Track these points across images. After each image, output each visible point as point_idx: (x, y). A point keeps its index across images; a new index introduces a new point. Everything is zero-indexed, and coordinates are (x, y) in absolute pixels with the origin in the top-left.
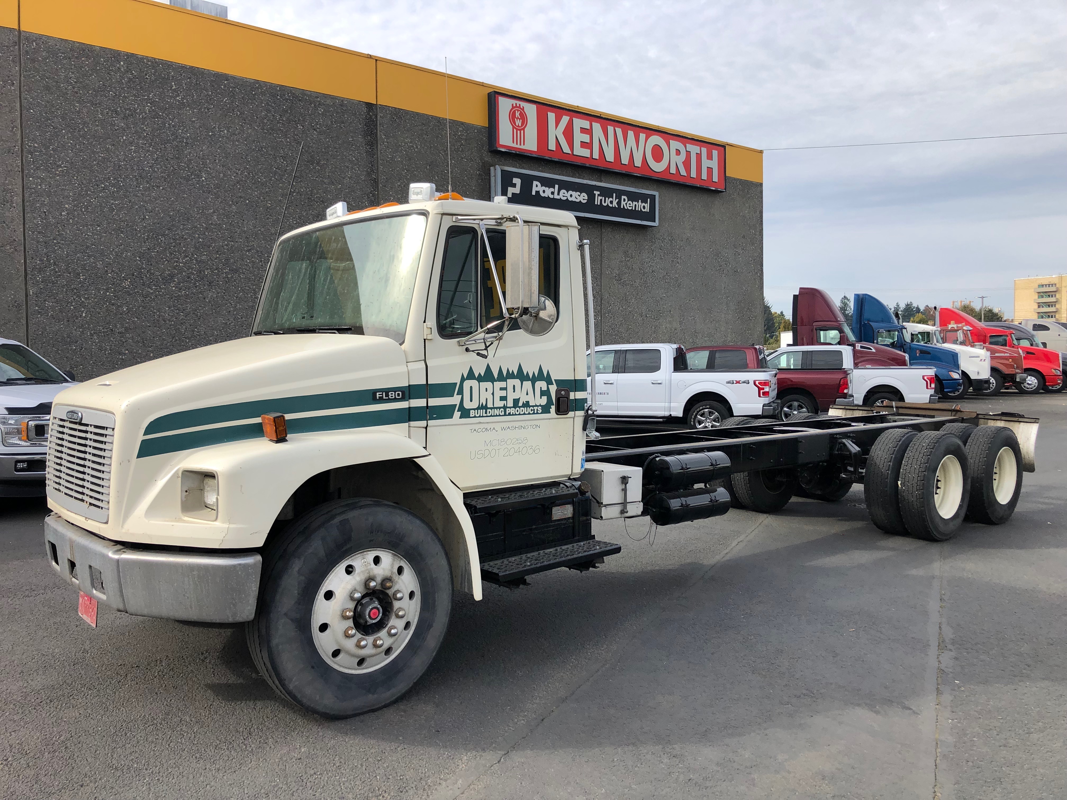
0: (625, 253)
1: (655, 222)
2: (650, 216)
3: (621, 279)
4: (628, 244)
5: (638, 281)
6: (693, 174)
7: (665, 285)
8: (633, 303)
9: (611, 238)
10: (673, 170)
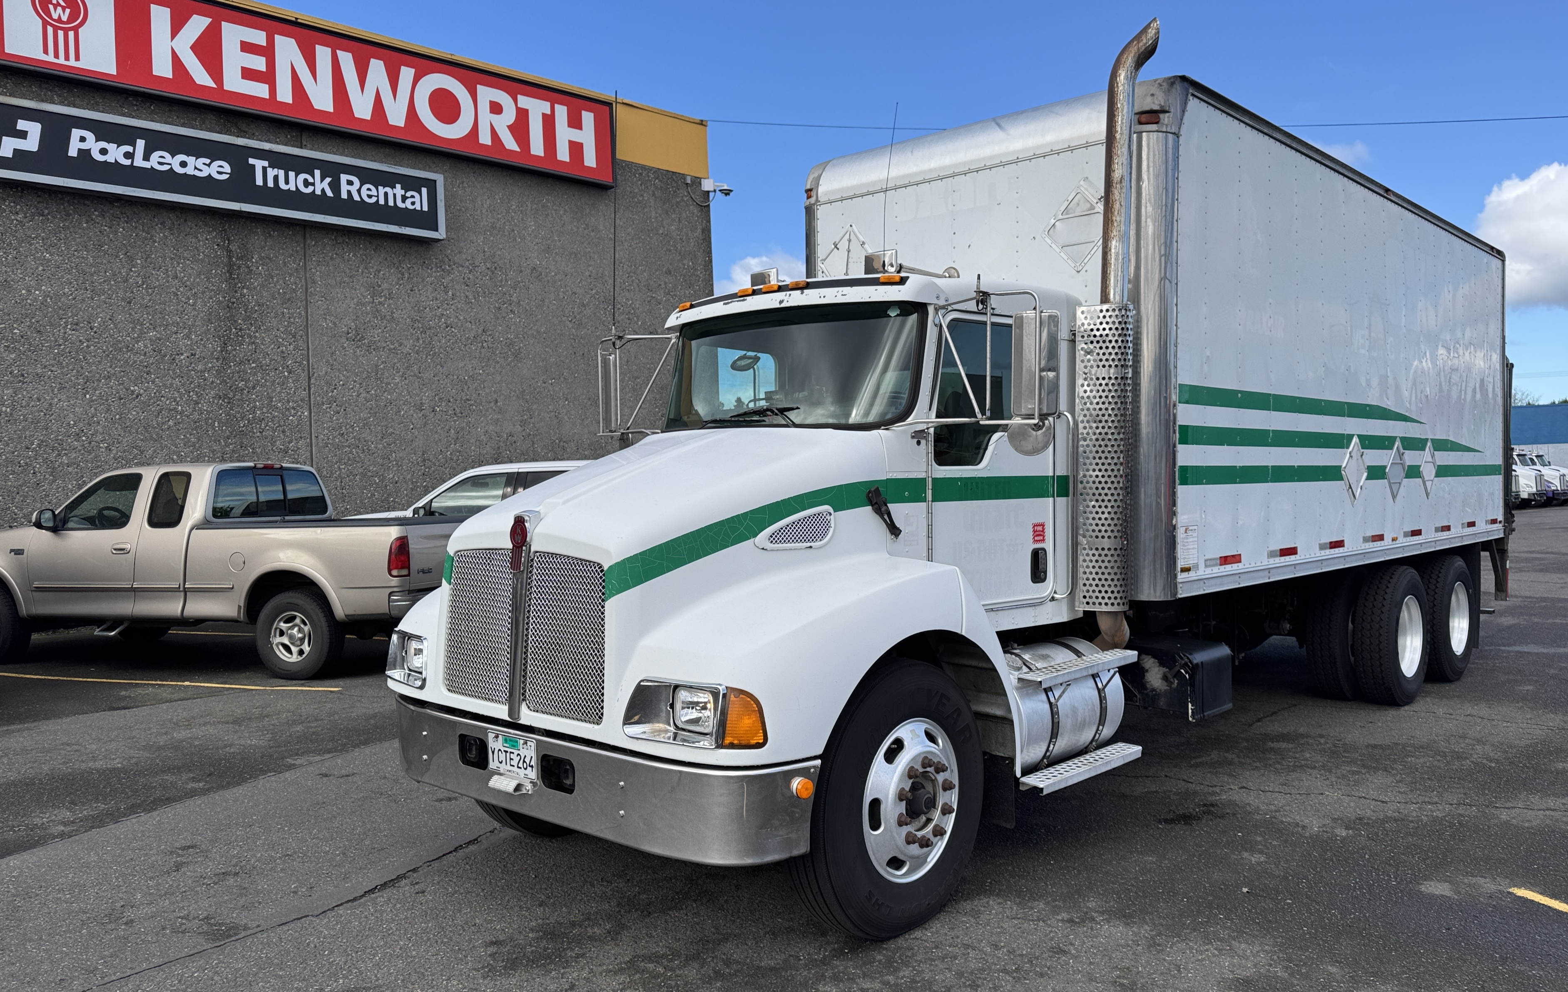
0: (374, 289)
1: (437, 230)
2: (428, 220)
3: (363, 338)
4: (379, 271)
5: (409, 343)
6: (537, 147)
7: (480, 352)
8: (396, 384)
9: (332, 259)
10: (485, 139)
